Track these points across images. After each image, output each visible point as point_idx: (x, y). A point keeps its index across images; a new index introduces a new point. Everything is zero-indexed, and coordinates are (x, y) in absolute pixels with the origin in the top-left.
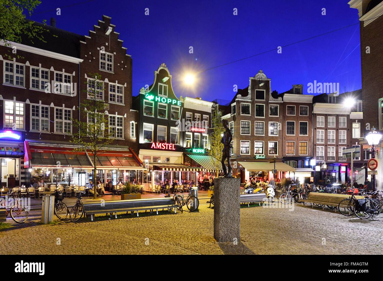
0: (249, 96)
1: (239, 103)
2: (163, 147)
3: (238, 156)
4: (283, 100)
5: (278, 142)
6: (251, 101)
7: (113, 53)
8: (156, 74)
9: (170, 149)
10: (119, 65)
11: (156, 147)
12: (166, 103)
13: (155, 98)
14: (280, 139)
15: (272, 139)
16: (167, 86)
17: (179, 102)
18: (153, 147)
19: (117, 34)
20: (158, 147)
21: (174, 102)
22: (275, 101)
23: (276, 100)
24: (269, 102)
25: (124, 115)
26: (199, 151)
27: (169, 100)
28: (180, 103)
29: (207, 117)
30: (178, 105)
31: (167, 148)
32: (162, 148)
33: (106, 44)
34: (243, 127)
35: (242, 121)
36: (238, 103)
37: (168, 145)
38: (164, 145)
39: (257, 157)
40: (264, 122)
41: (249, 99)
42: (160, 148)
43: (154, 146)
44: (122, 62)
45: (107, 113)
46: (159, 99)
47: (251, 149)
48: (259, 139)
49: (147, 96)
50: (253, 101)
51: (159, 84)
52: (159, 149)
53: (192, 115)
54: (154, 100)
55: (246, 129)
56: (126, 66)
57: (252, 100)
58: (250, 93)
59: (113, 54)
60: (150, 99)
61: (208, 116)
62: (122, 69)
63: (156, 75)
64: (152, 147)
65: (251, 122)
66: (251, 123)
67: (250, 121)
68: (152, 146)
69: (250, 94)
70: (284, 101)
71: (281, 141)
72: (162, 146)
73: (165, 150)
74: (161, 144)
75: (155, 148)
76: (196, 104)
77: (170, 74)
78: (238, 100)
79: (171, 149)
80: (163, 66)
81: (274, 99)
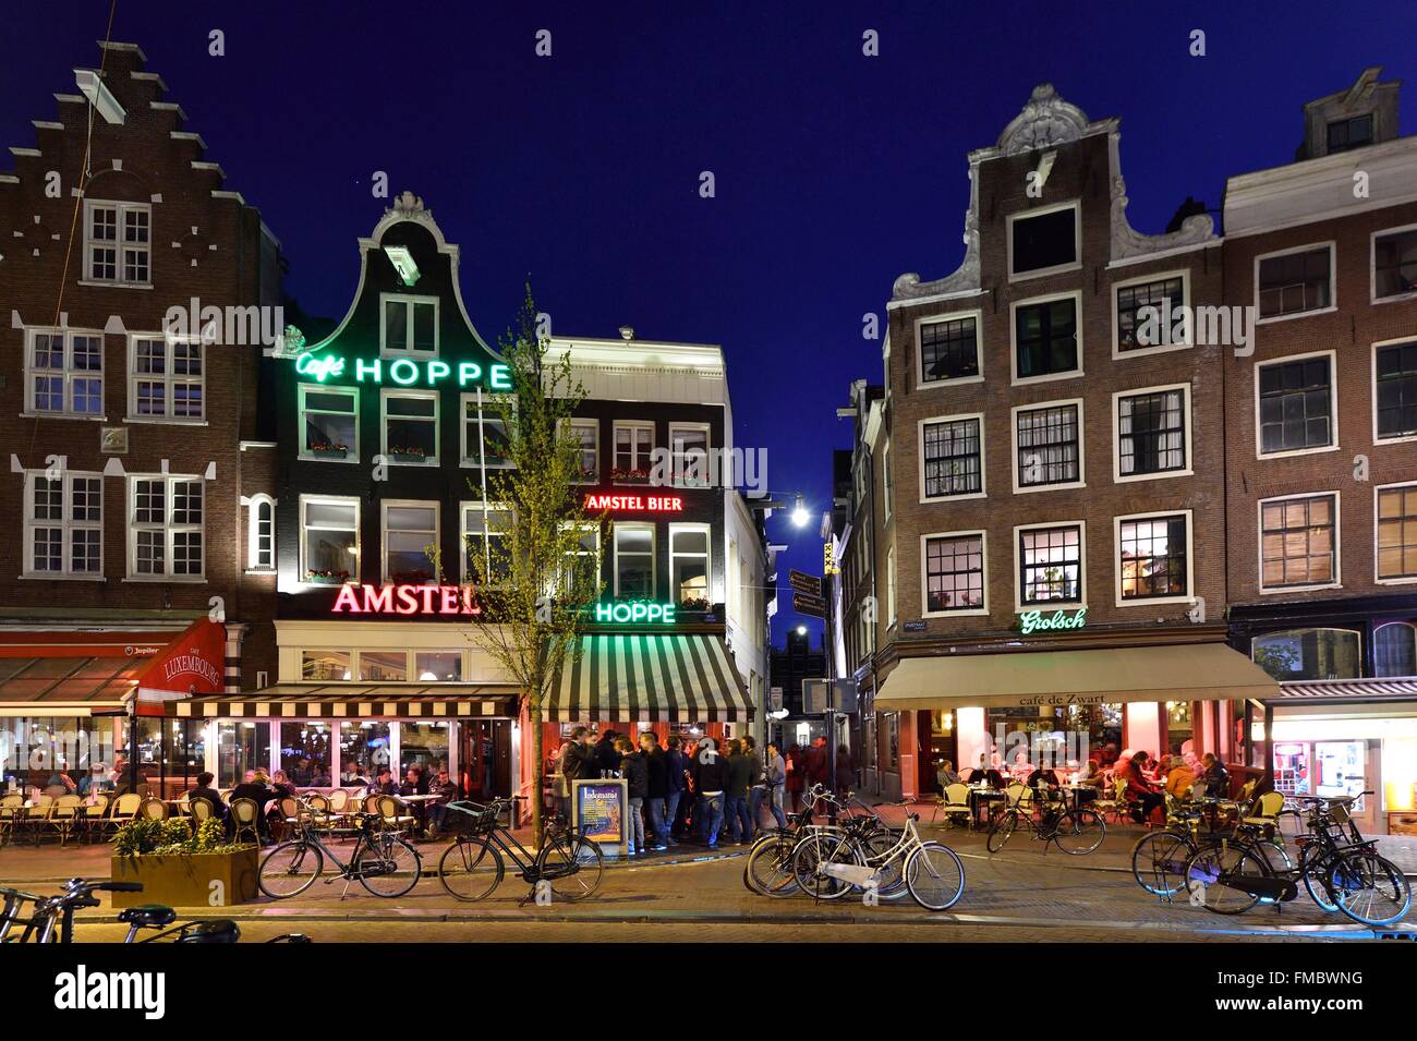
0: (971, 266)
1: (902, 326)
2: (406, 606)
3: (907, 630)
4: (1219, 230)
5: (1189, 514)
6: (977, 292)
7: (150, 201)
8: (363, 251)
9: (446, 609)
10: (176, 245)
11: (362, 605)
12: (422, 384)
13: (350, 366)
14: (1204, 490)
15: (1144, 498)
16: (434, 301)
17: (499, 371)
18: (346, 607)
19: (166, 111)
20: (371, 606)
21: (468, 371)
22: (1154, 250)
23: (1161, 241)
24: (1113, 264)
25: (202, 471)
26: (641, 616)
27: (437, 370)
28: (504, 376)
29: (704, 433)
30: (495, 384)
31: (428, 609)
32: (399, 610)
33: (111, 166)
34: (938, 460)
35: (925, 426)
36: (898, 328)
37: (433, 593)
38: (409, 592)
39: (1026, 624)
40: (1079, 402)
41: (966, 283)
42: (389, 609)
43: (352, 601)
44: (195, 230)
45: (114, 467)
46: (376, 370)
47: (991, 582)
48: (1048, 511)
49: (307, 361)
50: (995, 291)
51: (385, 298)
52: (378, 616)
53: (597, 430)
54: (348, 378)
55: (960, 466)
56: (213, 247)
57: (991, 285)
58: (977, 246)
59: (149, 205)
60: (321, 378)
61: (706, 427)
62: (194, 263)
63: (364, 258)
64: (337, 608)
65: (986, 418)
66: (985, 423)
67: (980, 415)
68: (341, 601)
69: (973, 251)
70: (1231, 234)
71: (1216, 504)
72: (396, 600)
73: (418, 617)
74: (395, 592)
75: (355, 608)
76: (616, 373)
77: (448, 240)
78: (901, 308)
79: (455, 611)
80: (402, 210)
81: (1147, 241)
